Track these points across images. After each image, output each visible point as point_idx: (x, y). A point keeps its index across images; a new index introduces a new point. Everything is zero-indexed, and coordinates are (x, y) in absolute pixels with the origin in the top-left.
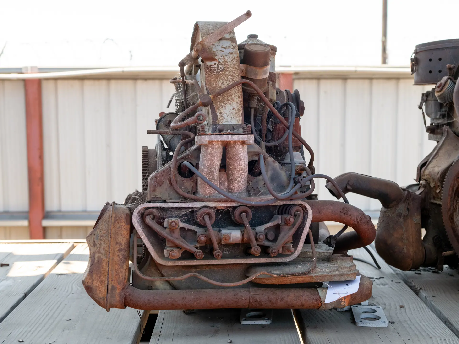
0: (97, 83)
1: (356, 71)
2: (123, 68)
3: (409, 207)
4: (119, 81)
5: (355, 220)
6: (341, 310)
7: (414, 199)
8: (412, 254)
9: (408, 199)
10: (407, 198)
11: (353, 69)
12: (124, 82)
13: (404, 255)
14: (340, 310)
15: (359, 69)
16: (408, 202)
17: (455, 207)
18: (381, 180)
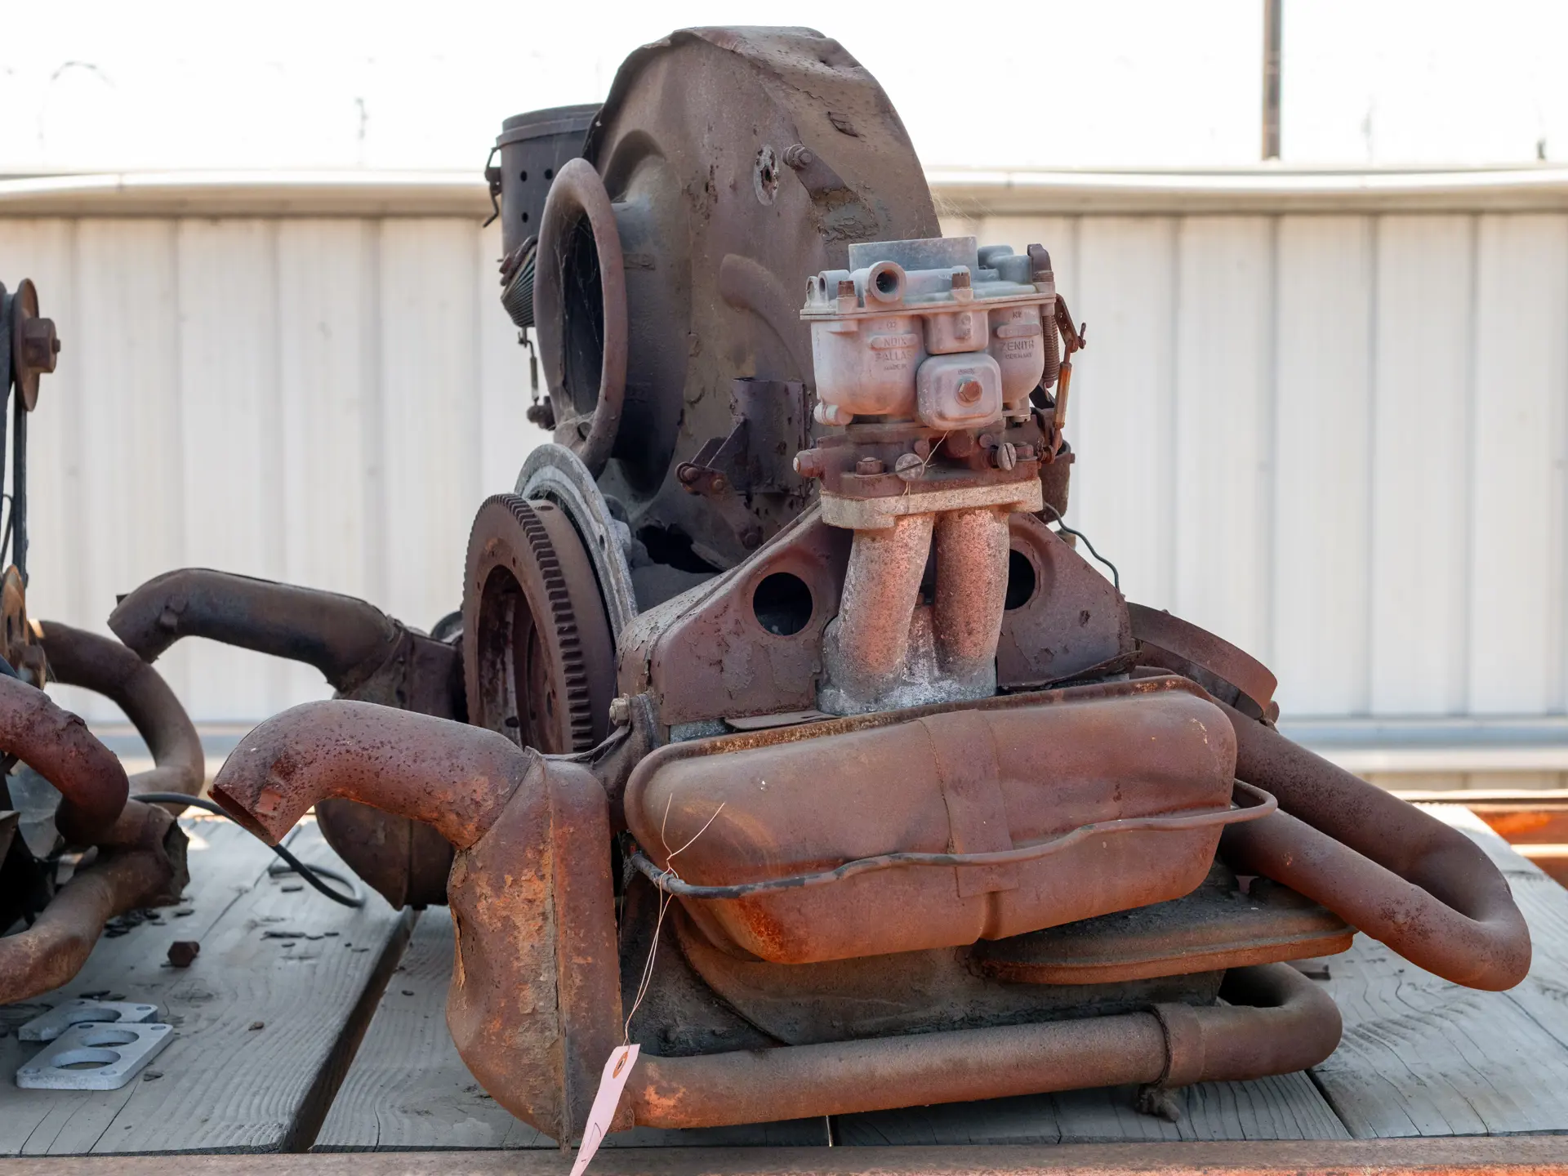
0: (25, 229)
1: (1009, 186)
2: (121, 173)
3: (405, 688)
4: (114, 225)
5: (9, 729)
6: (32, 1039)
7: (424, 660)
8: (404, 850)
9: (401, 659)
10: (398, 656)
11: (1000, 178)
12: (131, 226)
13: (375, 855)
14: (28, 1038)
15: (1019, 179)
16: (403, 669)
17: (487, 685)
18: (303, 594)
